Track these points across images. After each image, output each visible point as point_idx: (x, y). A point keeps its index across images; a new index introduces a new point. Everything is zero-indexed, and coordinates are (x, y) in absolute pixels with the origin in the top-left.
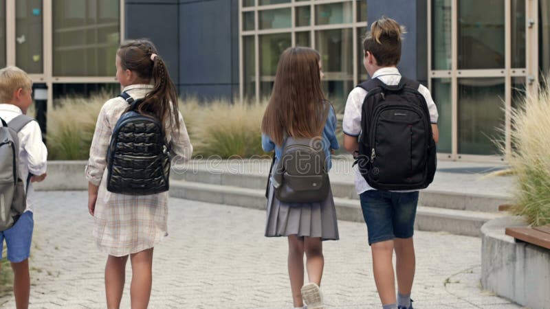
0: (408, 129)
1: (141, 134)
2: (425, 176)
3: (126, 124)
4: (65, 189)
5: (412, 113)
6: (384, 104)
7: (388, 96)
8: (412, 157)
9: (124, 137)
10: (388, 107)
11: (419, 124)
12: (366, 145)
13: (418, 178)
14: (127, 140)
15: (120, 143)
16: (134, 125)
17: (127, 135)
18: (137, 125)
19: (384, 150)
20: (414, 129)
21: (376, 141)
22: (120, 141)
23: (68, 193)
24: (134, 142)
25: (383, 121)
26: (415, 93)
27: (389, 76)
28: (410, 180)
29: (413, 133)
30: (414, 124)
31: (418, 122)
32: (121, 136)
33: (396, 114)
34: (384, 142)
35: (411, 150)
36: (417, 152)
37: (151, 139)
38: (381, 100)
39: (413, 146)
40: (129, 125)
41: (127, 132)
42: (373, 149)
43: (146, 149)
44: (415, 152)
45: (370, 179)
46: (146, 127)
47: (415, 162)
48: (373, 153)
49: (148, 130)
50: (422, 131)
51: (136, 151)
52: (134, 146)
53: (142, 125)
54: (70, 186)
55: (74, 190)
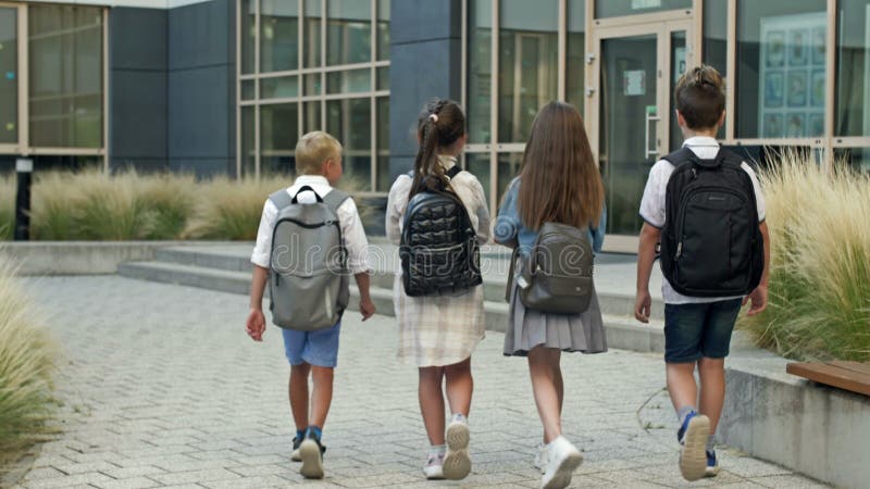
0: (727, 218)
1: (441, 220)
2: (749, 279)
3: (419, 210)
4: (53, 274)
5: (733, 197)
6: (696, 184)
7: (701, 174)
8: (732, 255)
9: (420, 226)
10: (702, 189)
11: (741, 212)
12: (671, 238)
13: (740, 281)
14: (423, 230)
15: (415, 235)
16: (430, 210)
17: (424, 223)
18: (434, 210)
19: (693, 244)
20: (735, 218)
21: (684, 233)
22: (415, 232)
23: (57, 279)
24: (433, 230)
25: (694, 207)
26: (737, 170)
27: (704, 146)
28: (728, 284)
29: (735, 222)
30: (735, 212)
31: (740, 209)
32: (415, 225)
33: (711, 198)
34: (694, 234)
35: (731, 246)
36: (739, 248)
37: (454, 225)
38: (692, 178)
39: (733, 241)
40: (425, 210)
41: (422, 220)
42: (680, 244)
43: (450, 238)
44: (735, 249)
45: (676, 282)
46: (445, 210)
47: (735, 262)
48: (679, 249)
49: (448, 213)
50: (744, 221)
51: (437, 242)
52: (434, 236)
53: (439, 209)
54: (59, 271)
55: (64, 274)
